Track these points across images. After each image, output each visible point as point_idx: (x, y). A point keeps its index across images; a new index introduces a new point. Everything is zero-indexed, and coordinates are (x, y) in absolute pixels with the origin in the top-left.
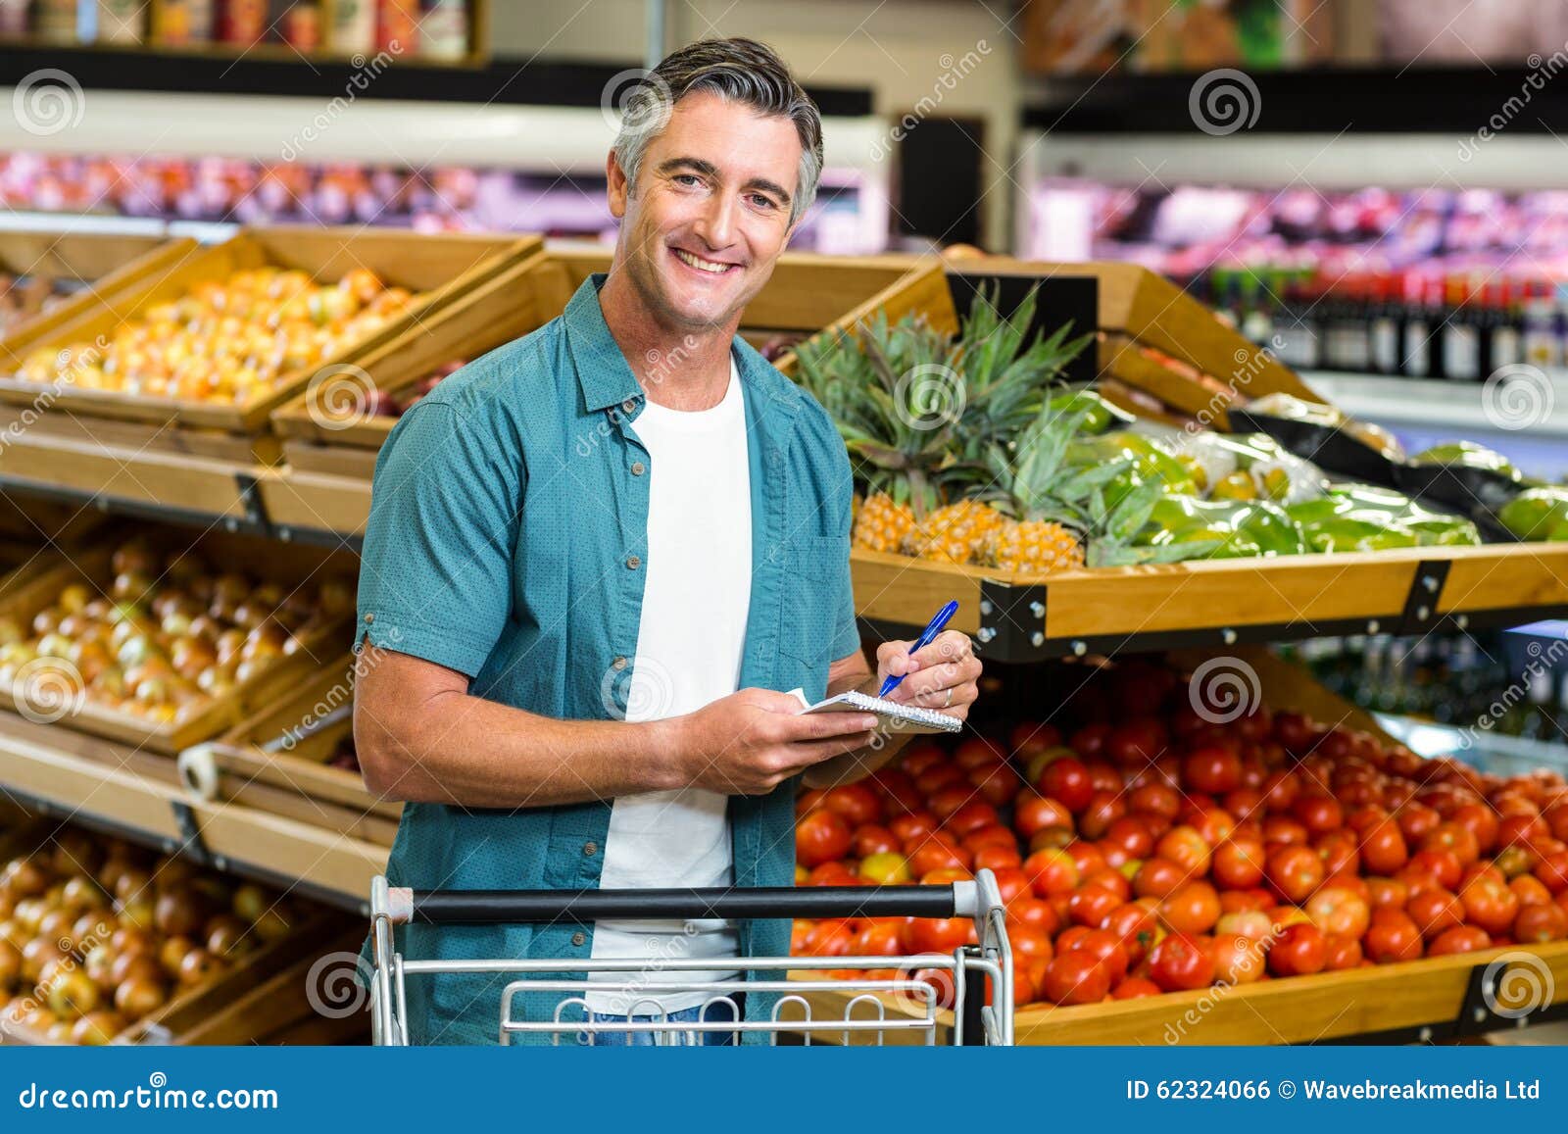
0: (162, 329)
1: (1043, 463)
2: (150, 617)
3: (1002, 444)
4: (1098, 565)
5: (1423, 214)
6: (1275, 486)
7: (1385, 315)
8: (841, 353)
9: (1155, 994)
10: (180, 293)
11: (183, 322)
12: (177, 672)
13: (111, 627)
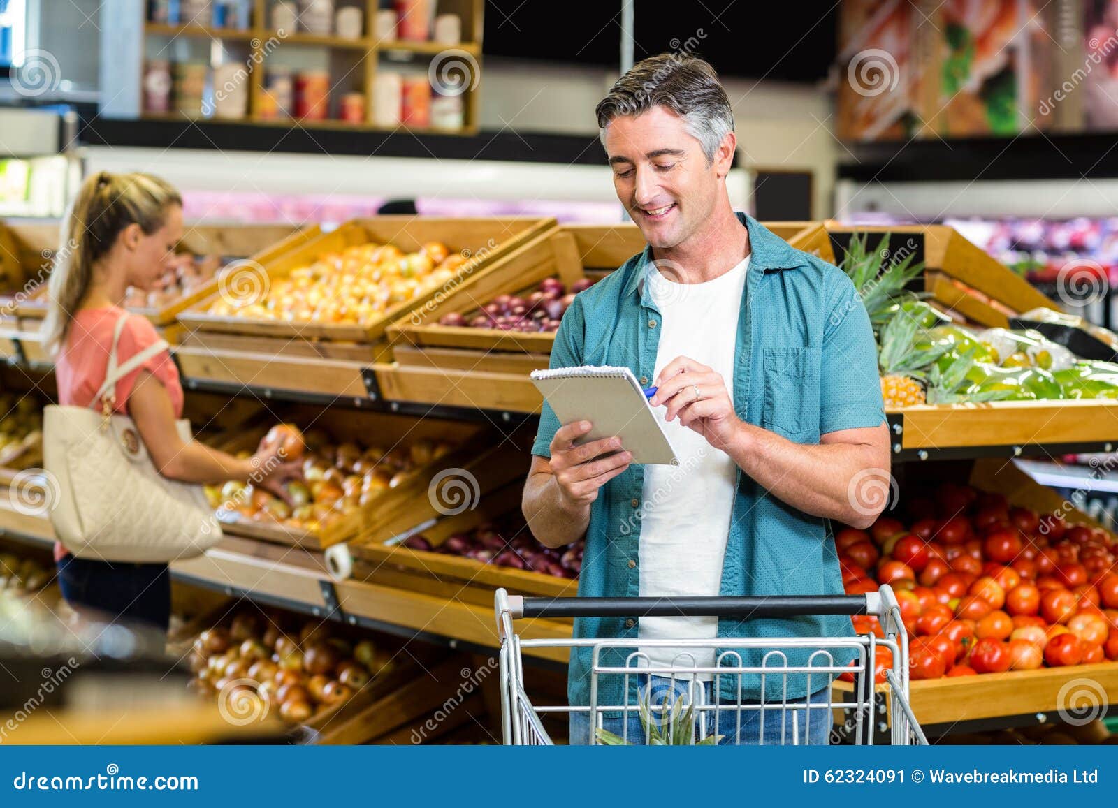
0: (303, 283)
1: (899, 343)
4: (934, 403)
6: (1044, 360)
9: (973, 674)
10: (313, 261)
11: (316, 278)
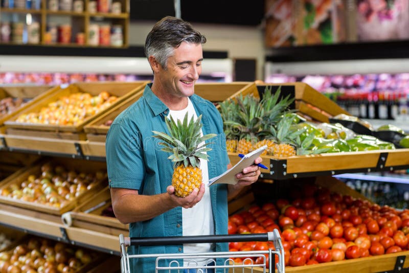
0: (53, 109)
1: (284, 130)
2: (51, 183)
3: (273, 126)
4: (299, 155)
5: (370, 81)
6: (343, 136)
7: (363, 103)
8: (232, 104)
9: (317, 264)
10: (57, 100)
11: (58, 107)
12: (60, 195)
13: (42, 185)
